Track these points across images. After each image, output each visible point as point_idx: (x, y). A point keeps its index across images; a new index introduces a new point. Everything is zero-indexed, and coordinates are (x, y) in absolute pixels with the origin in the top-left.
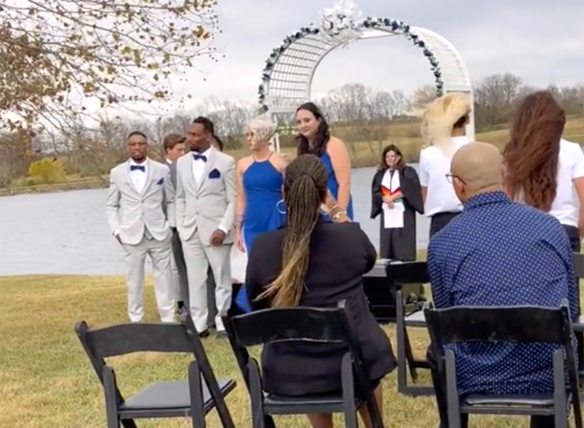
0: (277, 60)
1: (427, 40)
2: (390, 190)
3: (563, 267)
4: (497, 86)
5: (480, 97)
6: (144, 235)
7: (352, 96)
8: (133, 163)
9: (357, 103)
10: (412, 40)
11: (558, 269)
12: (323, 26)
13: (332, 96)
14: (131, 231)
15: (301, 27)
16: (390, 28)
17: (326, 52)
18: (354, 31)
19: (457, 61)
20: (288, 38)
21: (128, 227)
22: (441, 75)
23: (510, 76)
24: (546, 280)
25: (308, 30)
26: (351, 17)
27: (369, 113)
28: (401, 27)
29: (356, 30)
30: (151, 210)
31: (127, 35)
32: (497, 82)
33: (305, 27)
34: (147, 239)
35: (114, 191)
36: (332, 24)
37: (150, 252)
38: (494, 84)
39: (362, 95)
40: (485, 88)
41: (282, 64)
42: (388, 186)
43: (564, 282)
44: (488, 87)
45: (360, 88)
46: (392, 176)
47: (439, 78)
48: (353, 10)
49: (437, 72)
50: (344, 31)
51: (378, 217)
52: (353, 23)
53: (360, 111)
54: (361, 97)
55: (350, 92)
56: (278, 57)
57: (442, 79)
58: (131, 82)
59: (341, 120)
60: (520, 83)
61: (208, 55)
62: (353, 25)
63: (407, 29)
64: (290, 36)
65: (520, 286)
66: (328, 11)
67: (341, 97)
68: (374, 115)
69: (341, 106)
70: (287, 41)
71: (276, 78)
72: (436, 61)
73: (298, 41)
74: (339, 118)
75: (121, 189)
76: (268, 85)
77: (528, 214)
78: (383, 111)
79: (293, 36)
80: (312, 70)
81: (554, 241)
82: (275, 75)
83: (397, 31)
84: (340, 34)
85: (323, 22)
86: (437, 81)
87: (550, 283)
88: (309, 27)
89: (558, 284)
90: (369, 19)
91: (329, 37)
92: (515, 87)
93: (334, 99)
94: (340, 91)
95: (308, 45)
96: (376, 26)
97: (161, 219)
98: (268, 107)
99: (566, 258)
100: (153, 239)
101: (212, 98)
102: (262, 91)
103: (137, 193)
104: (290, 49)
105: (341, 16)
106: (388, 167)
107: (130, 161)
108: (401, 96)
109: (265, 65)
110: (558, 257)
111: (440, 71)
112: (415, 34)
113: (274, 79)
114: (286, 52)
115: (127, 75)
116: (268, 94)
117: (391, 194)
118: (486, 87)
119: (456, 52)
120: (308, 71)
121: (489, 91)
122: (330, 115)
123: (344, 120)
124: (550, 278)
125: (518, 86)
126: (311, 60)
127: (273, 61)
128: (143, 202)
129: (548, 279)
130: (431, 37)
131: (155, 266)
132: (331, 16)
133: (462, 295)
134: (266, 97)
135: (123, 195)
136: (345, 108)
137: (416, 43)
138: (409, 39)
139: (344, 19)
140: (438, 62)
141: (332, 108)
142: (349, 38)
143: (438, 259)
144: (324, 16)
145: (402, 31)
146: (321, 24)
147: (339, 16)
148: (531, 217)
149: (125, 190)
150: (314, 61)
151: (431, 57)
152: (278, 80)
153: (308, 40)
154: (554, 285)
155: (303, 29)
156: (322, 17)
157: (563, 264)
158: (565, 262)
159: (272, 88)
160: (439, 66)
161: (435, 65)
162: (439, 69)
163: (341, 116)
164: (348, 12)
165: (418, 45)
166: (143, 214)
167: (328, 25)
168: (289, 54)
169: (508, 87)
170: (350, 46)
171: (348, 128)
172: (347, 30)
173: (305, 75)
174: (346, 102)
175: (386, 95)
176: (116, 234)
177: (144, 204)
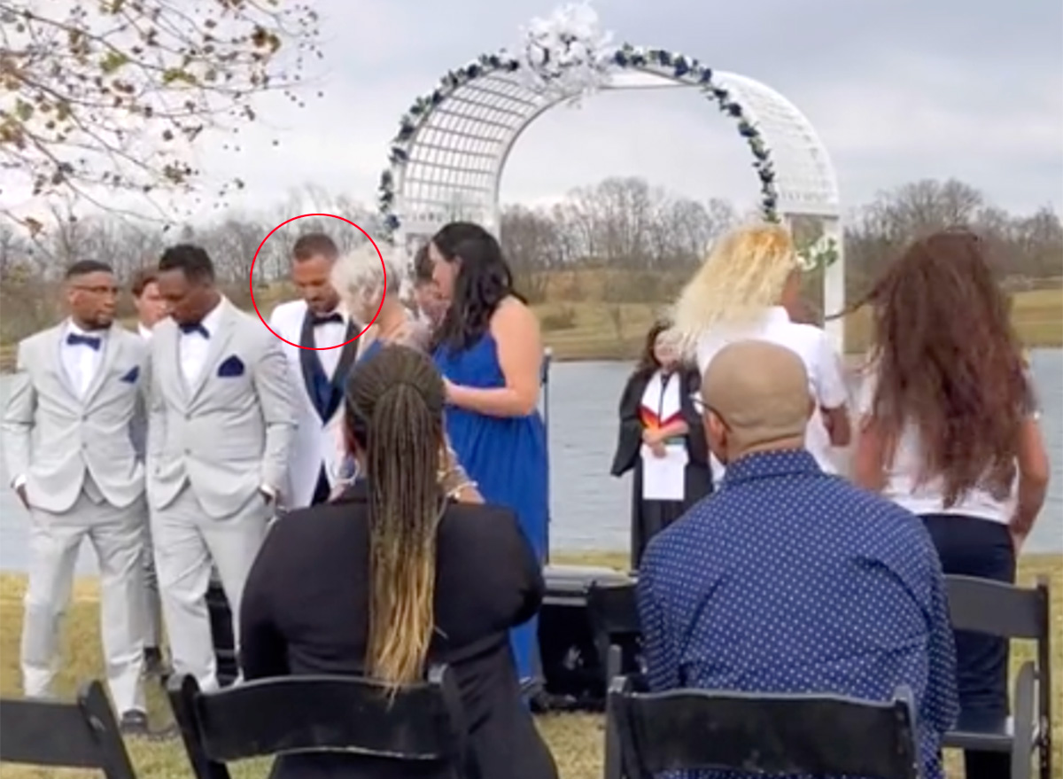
0: (425, 119)
1: (751, 104)
2: (659, 417)
3: (920, 620)
4: (930, 205)
5: (895, 225)
6: (83, 491)
7: (622, 204)
8: (75, 329)
9: (632, 219)
10: (717, 100)
11: (909, 623)
12: (528, 56)
13: (577, 203)
14: (54, 483)
15: (480, 54)
16: (671, 70)
17: (536, 111)
18: (593, 72)
19: (814, 151)
20: (451, 74)
21: (50, 472)
22: (775, 178)
23: (959, 186)
24: (879, 648)
25: (494, 61)
26: (588, 40)
27: (657, 243)
28: (692, 71)
29: (600, 69)
30: (103, 436)
31: (100, 39)
32: (930, 197)
33: (489, 55)
34: (89, 499)
35: (23, 390)
36: (547, 52)
37: (91, 533)
38: (925, 201)
39: (644, 203)
40: (904, 206)
41: (437, 129)
42: (655, 409)
43: (921, 652)
44: (911, 206)
45: (640, 188)
46: (665, 385)
47: (769, 185)
48: (592, 27)
49: (765, 170)
50: (572, 70)
51: (629, 475)
52: (594, 54)
53: (637, 237)
54: (640, 206)
55: (616, 196)
56: (427, 115)
57: (776, 186)
58: (110, 144)
59: (595, 254)
60: (979, 202)
61: (282, 91)
62: (593, 59)
63: (707, 75)
64: (455, 70)
65: (823, 659)
66: (541, 26)
67: (596, 205)
68: (666, 249)
69: (596, 224)
70: (450, 81)
71: (422, 158)
72: (765, 148)
73: (472, 82)
74: (592, 250)
75: (39, 386)
76: (403, 173)
77: (851, 502)
78: (686, 242)
79: (461, 72)
80: (503, 148)
81: (902, 564)
82: (419, 153)
83: (686, 77)
84: (563, 76)
85: (528, 48)
86: (765, 190)
87: (889, 655)
88: (497, 54)
89: (908, 657)
90: (627, 47)
91: (538, 80)
92: (968, 208)
93: (581, 210)
94: (594, 192)
95: (496, 93)
96: (640, 64)
97: (126, 457)
98: (400, 220)
99: (926, 603)
100: (104, 502)
101: (310, 187)
102: (388, 186)
103: (74, 397)
104: (457, 98)
105: (568, 38)
106: (658, 365)
107: (67, 324)
108: (728, 212)
109: (398, 129)
110: (909, 599)
111: (772, 170)
112: (723, 88)
113: (417, 161)
114: (445, 105)
115: (102, 126)
116: (401, 191)
117: (661, 425)
118: (906, 206)
119: (812, 133)
120: (496, 149)
121: (913, 215)
122: (571, 241)
123: (600, 255)
124: (888, 644)
125: (976, 208)
126: (502, 126)
127: (415, 121)
128: (85, 418)
129: (884, 646)
130: (759, 95)
131: (103, 565)
132: (545, 35)
133: (703, 671)
134: (397, 197)
135: (41, 402)
136: (605, 229)
137: (723, 108)
138: (710, 98)
139: (573, 45)
140: (768, 152)
141: (577, 227)
142: (584, 84)
143: (658, 590)
144: (531, 34)
145: (696, 79)
146: (524, 51)
147: (562, 37)
148: (857, 508)
149: (46, 388)
150: (509, 128)
151: (754, 139)
152: (425, 163)
153: (497, 83)
154: (899, 659)
155: (484, 59)
156: (527, 36)
157: (922, 614)
158: (924, 611)
159: (412, 180)
160: (771, 157)
161: (761, 155)
162: (771, 165)
163: (595, 245)
164: (582, 30)
165: (727, 111)
166: (85, 446)
167: (538, 55)
168: (453, 109)
169: (953, 207)
170: (585, 101)
171: (611, 273)
172: (580, 68)
173: (488, 156)
174: (607, 215)
175: (696, 207)
176: (18, 484)
177: (90, 423)
